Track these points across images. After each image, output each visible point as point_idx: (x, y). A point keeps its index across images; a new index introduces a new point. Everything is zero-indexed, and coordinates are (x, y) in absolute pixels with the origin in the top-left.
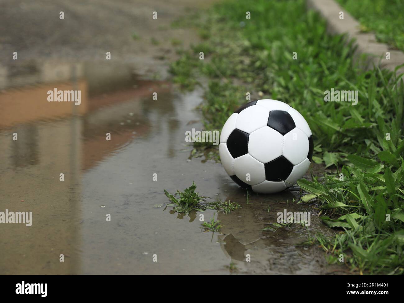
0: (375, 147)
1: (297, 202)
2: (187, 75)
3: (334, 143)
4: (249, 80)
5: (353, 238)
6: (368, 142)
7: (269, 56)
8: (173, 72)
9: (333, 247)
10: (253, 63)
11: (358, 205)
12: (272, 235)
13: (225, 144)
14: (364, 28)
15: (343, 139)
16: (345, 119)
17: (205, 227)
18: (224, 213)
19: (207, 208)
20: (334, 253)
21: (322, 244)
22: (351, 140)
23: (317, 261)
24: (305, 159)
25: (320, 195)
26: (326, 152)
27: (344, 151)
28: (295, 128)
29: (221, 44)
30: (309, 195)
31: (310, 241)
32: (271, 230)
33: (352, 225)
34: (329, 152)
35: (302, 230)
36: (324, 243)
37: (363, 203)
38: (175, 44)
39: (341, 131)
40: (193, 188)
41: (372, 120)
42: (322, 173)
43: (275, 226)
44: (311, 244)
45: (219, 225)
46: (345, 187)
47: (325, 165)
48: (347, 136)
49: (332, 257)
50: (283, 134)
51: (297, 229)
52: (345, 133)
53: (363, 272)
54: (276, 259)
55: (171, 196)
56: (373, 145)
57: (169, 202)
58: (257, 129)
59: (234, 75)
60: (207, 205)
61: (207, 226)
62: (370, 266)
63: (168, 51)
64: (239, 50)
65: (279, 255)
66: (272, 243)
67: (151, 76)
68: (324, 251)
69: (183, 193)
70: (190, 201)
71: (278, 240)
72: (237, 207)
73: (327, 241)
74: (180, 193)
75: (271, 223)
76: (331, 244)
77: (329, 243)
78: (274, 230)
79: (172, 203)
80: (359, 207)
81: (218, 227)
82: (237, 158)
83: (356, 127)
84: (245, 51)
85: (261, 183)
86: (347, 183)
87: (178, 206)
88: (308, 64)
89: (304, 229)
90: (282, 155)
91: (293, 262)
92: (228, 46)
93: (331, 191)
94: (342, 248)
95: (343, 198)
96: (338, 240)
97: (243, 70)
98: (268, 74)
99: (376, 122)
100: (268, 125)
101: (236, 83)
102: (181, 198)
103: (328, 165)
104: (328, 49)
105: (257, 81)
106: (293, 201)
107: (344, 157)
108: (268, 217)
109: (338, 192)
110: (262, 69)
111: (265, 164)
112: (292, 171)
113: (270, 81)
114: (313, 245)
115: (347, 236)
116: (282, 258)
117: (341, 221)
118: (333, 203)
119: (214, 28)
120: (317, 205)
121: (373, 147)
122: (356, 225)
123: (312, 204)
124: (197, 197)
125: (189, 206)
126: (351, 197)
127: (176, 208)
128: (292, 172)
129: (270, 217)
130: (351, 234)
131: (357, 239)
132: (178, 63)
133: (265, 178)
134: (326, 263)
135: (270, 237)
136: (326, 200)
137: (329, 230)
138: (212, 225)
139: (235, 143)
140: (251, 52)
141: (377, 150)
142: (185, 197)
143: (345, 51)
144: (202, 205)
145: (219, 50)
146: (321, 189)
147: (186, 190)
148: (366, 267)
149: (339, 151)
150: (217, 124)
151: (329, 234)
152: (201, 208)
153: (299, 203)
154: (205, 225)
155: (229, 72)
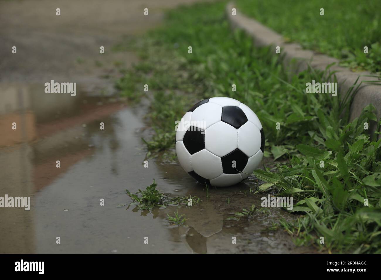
0: (318, 137)
1: (254, 192)
2: (133, 89)
3: (279, 137)
4: (190, 90)
5: (316, 220)
6: (311, 134)
7: (206, 68)
8: (118, 88)
9: (297, 230)
10: (191, 76)
11: (313, 190)
12: (236, 224)
13: (182, 142)
14: (288, 39)
15: (287, 133)
16: (286, 115)
17: (170, 222)
18: (186, 206)
19: (169, 204)
20: (299, 235)
21: (287, 228)
22: (295, 133)
23: (285, 245)
24: (259, 150)
25: (277, 183)
26: (273, 146)
27: (289, 144)
28: (247, 122)
29: (159, 62)
30: (266, 184)
31: (274, 226)
32: (234, 219)
33: (312, 208)
34: (276, 145)
35: (264, 217)
36: (288, 227)
37: (319, 187)
38: (117, 65)
39: (285, 125)
40: (154, 185)
41: (312, 113)
42: (272, 165)
43: (238, 216)
44: (275, 229)
45: (184, 218)
46: (299, 174)
47: (273, 158)
48: (291, 130)
49: (299, 240)
50: (237, 128)
51: (259, 216)
52: (288, 127)
53: (332, 251)
54: (244, 246)
55: (133, 195)
56: (316, 136)
57: (131, 201)
58: (212, 125)
59: (176, 87)
60: (169, 201)
61: (172, 220)
62: (337, 244)
63: (112, 71)
64: (176, 66)
65: (247, 242)
66: (238, 231)
67: (98, 93)
68: (289, 235)
69: (144, 192)
70: (152, 198)
71: (243, 228)
72: (198, 201)
73: (291, 225)
74: (141, 192)
75: (233, 213)
76: (295, 227)
77: (292, 227)
78: (237, 219)
79: (134, 201)
80: (314, 191)
81: (183, 220)
82: (195, 154)
83: (299, 121)
84: (183, 67)
85: (219, 177)
86: (300, 171)
87: (141, 204)
88: (243, 71)
89: (266, 216)
90: (237, 148)
91: (261, 247)
92: (166, 64)
93: (286, 178)
94: (306, 230)
95: (299, 184)
96: (301, 223)
97: (183, 83)
98: (207, 83)
99: (316, 115)
100: (222, 120)
101: (178, 93)
102: (143, 196)
103: (277, 158)
104: (258, 58)
105: (197, 91)
106: (251, 191)
107: (289, 149)
108: (229, 208)
109: (293, 179)
110: (200, 80)
111: (221, 158)
112: (247, 162)
113: (210, 89)
114: (278, 230)
115: (310, 218)
116: (250, 245)
117: (300, 205)
118: (290, 190)
119: (152, 50)
120: (273, 193)
121: (316, 138)
122: (316, 208)
123: (268, 192)
124: (159, 194)
125: (152, 203)
126: (306, 183)
127: (139, 205)
128: (247, 164)
129: (231, 207)
130: (313, 216)
131: (320, 221)
132: (123, 80)
133: (222, 171)
134: (294, 246)
135: (234, 226)
136: (282, 188)
137: (290, 215)
138: (177, 219)
139: (192, 140)
140: (189, 67)
141: (320, 140)
142: (147, 195)
143: (275, 60)
144: (164, 202)
145: (158, 67)
146: (276, 178)
147: (148, 188)
148: (333, 246)
149: (284, 144)
150: (167, 129)
151: (290, 219)
152: (163, 204)
153: (256, 193)
154: (170, 219)
155: (171, 85)
